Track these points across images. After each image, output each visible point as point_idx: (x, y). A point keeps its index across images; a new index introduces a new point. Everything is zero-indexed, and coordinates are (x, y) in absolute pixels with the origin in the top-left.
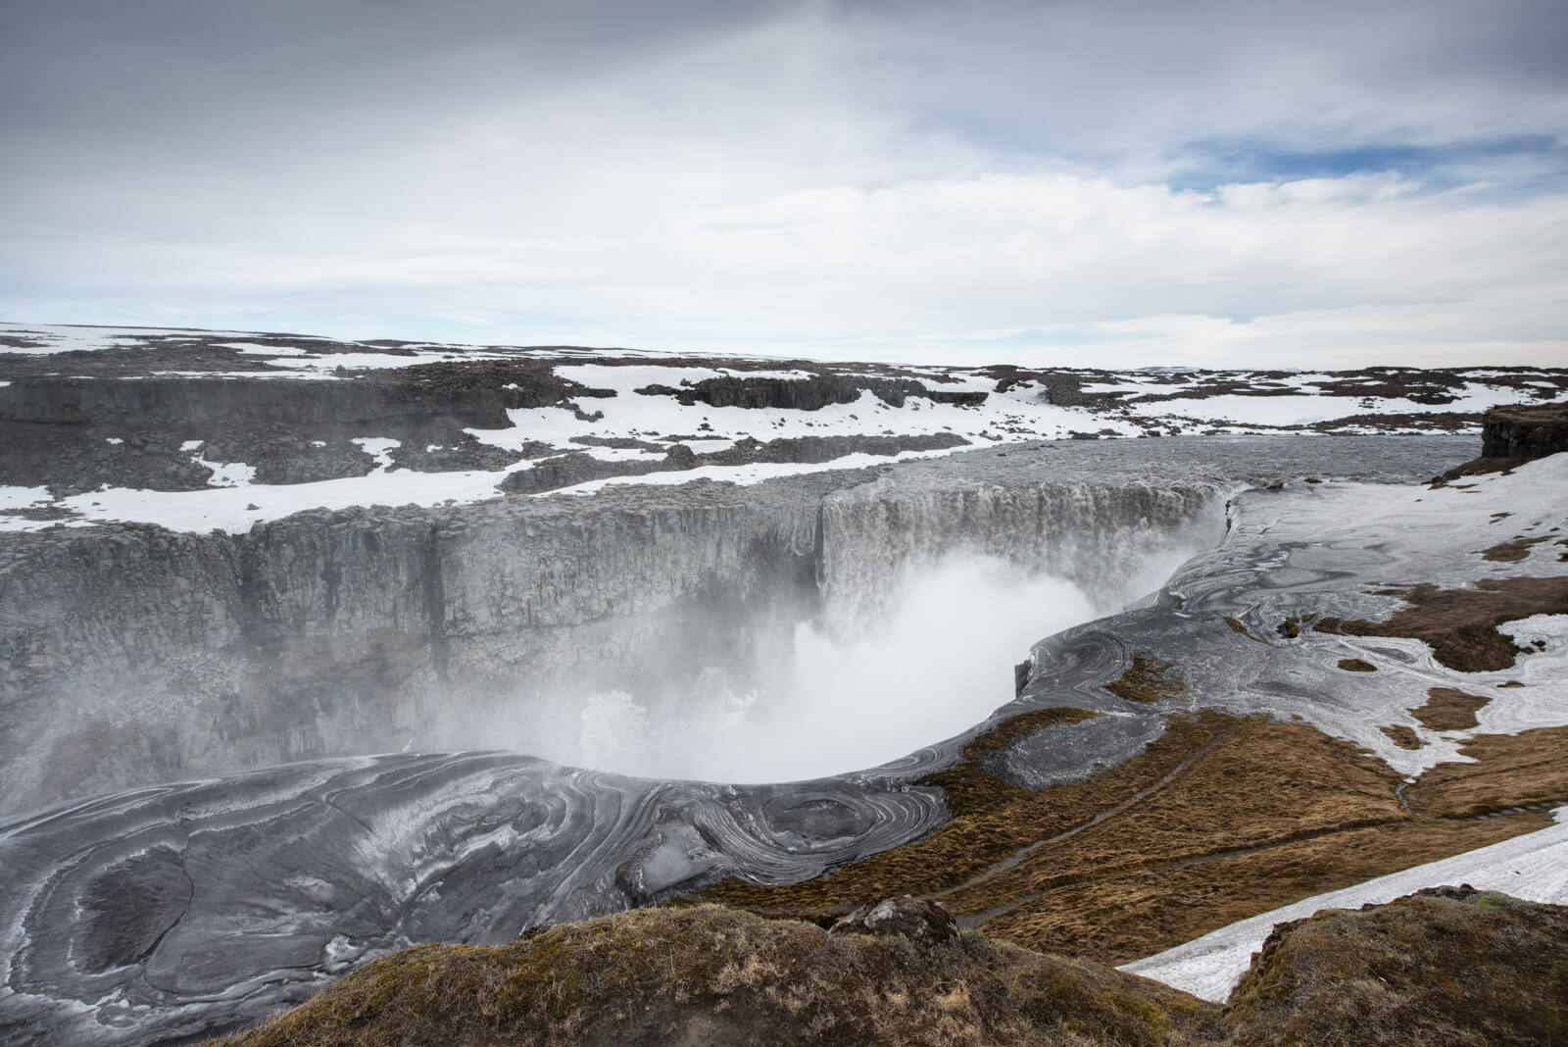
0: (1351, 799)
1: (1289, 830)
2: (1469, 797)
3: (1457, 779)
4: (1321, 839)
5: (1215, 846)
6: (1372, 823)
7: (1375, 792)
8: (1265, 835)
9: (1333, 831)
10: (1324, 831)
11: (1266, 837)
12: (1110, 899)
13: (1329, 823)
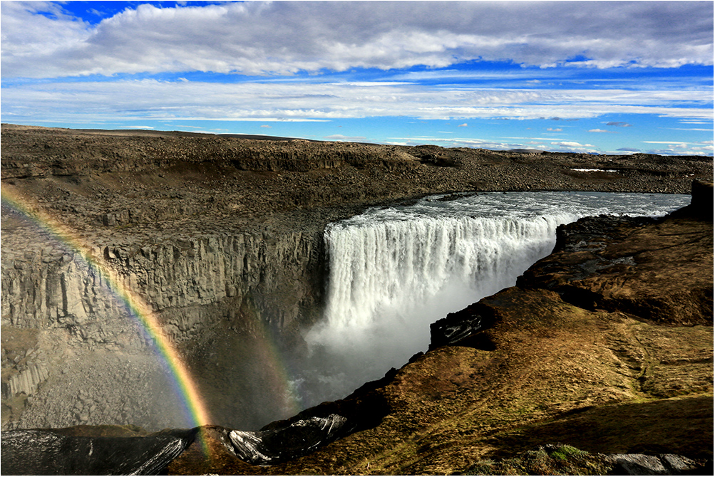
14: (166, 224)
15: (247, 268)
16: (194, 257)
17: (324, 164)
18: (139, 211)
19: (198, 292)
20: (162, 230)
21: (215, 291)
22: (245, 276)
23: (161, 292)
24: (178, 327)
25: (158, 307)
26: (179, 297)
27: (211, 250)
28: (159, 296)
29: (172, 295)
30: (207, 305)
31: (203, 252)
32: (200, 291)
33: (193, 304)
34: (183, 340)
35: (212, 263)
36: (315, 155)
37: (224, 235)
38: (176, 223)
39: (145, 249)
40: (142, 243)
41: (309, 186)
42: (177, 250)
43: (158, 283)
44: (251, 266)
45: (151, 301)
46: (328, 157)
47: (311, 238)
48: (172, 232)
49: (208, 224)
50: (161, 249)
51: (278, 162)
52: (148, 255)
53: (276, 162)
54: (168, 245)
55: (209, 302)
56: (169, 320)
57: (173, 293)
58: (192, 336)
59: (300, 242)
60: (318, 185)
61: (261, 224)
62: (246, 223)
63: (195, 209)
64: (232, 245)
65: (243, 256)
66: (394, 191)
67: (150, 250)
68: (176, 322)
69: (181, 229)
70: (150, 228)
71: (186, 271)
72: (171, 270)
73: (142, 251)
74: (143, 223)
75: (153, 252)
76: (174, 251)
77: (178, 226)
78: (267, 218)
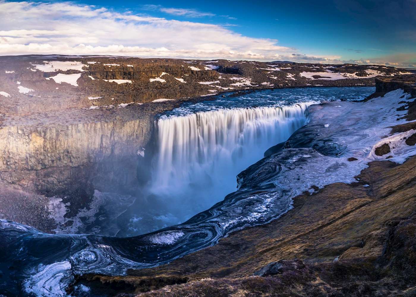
0: (357, 200)
1: (341, 214)
2: (385, 191)
3: (382, 186)
4: (351, 214)
5: (320, 225)
6: (363, 205)
7: (362, 196)
8: (334, 218)
9: (354, 210)
10: (352, 211)
11: (335, 218)
12: (288, 251)
13: (352, 209)
14: (51, 114)
15: (103, 144)
16: (68, 135)
17: (152, 74)
18: (35, 105)
19: (70, 158)
20: (48, 117)
21: (81, 158)
22: (101, 149)
23: (47, 157)
24: (57, 179)
25: (45, 166)
26: (58, 161)
27: (79, 132)
28: (46, 159)
29: (54, 159)
30: (75, 167)
31: (74, 133)
32: (72, 158)
33: (66, 166)
34: (59, 188)
35: (79, 140)
36: (146, 68)
37: (88, 122)
38: (57, 113)
39: (39, 129)
40: (37, 125)
41: (142, 89)
42: (58, 131)
43: (46, 151)
44: (105, 143)
45: (41, 162)
46: (154, 69)
47: (145, 124)
48: (55, 120)
49: (77, 114)
50: (49, 130)
51: (121, 73)
52: (40, 133)
53: (120, 73)
54: (53, 127)
55: (76, 165)
56: (51, 175)
57: (55, 158)
58: (65, 186)
59: (138, 127)
60: (148, 88)
61: (111, 115)
62: (101, 114)
63: (69, 105)
64: (93, 129)
65: (100, 136)
66: (200, 91)
67: (42, 130)
68: (56, 176)
69: (60, 117)
70: (41, 116)
71: (63, 144)
72: (54, 143)
73: (37, 130)
74: (38, 113)
75: (43, 131)
76: (56, 131)
77: (58, 115)
78: (115, 111)
